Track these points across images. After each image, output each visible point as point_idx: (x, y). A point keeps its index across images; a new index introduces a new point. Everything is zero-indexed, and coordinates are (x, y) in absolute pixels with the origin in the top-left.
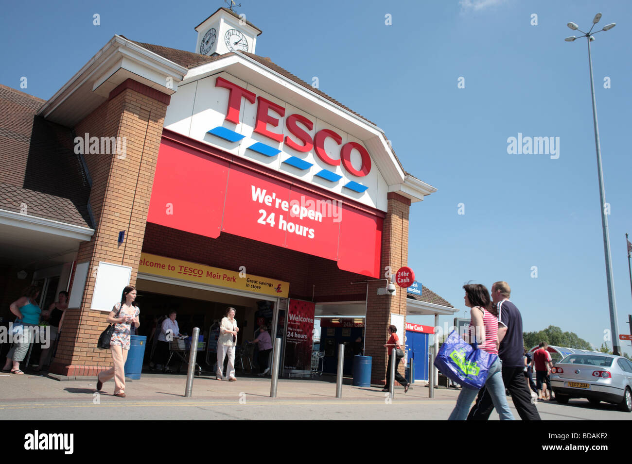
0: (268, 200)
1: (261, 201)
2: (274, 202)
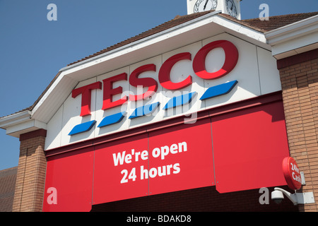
1: (121, 163)
2: (133, 157)
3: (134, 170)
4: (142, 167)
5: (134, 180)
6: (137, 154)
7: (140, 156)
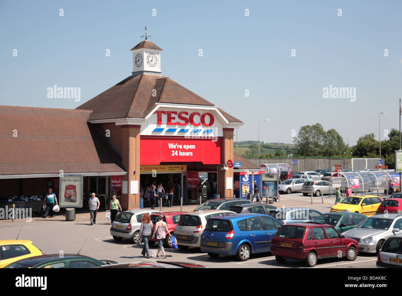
0: (174, 147)
1: (172, 148)
2: (177, 146)
3: (177, 151)
4: (180, 151)
5: (177, 155)
6: (178, 146)
7: (179, 147)
